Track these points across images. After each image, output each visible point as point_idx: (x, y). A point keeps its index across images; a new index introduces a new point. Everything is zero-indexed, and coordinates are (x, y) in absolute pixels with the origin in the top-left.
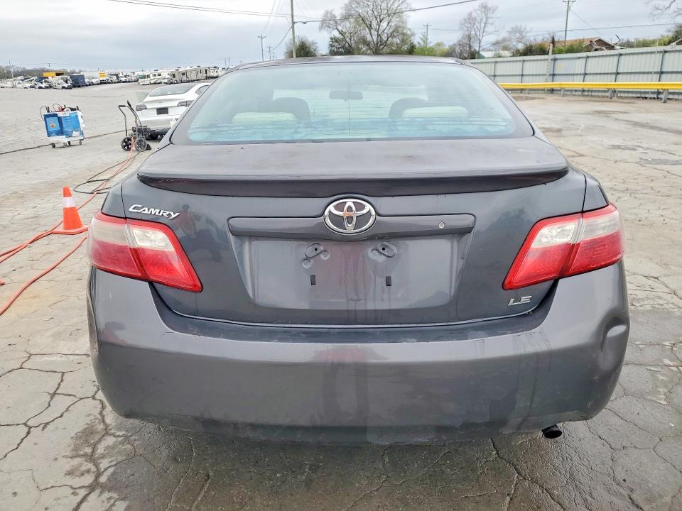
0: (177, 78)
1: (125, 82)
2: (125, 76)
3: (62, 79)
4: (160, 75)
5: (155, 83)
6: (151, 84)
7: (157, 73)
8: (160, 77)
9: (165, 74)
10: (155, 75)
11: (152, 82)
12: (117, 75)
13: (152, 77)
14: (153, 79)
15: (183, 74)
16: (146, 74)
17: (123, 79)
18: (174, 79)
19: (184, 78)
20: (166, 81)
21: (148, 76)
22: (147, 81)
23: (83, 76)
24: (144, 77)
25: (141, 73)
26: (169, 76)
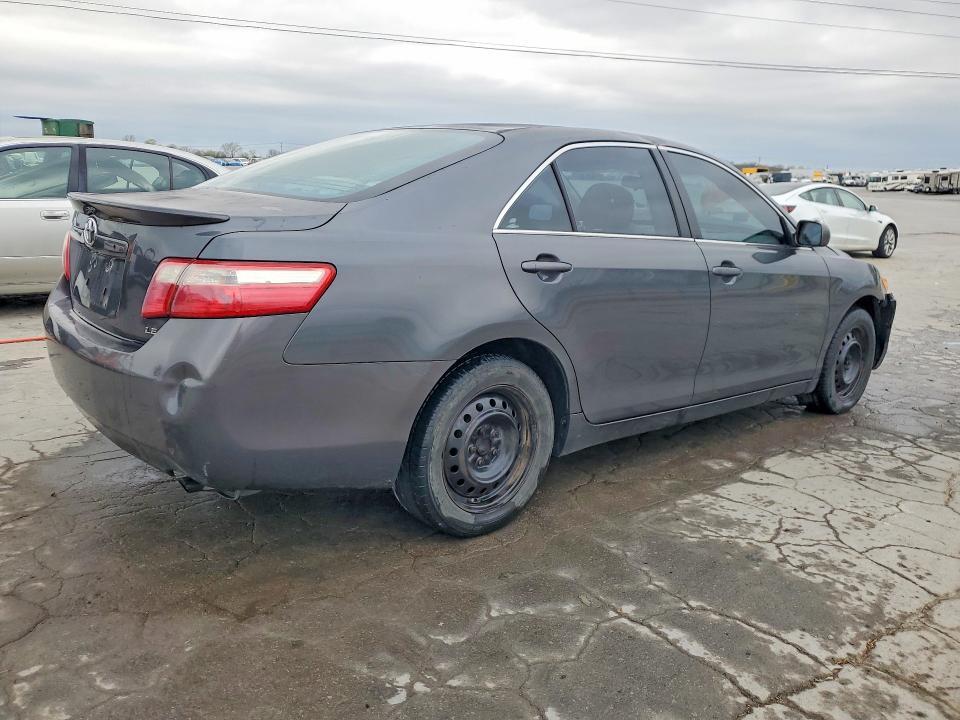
0: (932, 184)
1: (851, 185)
2: (853, 178)
3: (761, 176)
4: (905, 178)
5: (893, 190)
6: (886, 190)
7: (900, 175)
8: (904, 181)
9: (914, 178)
10: (896, 178)
11: (888, 188)
12: (840, 176)
13: (890, 180)
14: (891, 183)
15: (945, 178)
16: (882, 176)
17: (848, 182)
18: (926, 185)
19: (945, 185)
20: (912, 187)
21: (885, 179)
22: (881, 185)
23: (789, 174)
24: (878, 180)
25: (875, 174)
26: (919, 181)
